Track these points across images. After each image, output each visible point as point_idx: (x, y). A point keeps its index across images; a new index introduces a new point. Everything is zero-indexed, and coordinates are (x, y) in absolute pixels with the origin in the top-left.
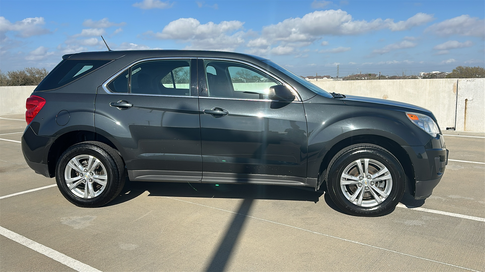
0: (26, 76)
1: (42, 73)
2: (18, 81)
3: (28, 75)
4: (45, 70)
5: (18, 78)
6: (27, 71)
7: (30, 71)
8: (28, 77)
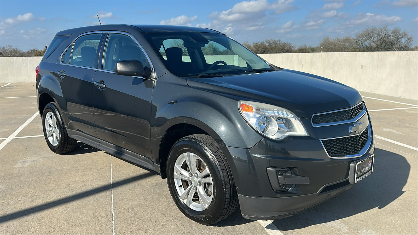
0: (265, 46)
1: (277, 44)
2: (259, 50)
3: (267, 45)
4: (279, 41)
5: (259, 47)
6: (267, 42)
7: (269, 42)
8: (266, 47)
